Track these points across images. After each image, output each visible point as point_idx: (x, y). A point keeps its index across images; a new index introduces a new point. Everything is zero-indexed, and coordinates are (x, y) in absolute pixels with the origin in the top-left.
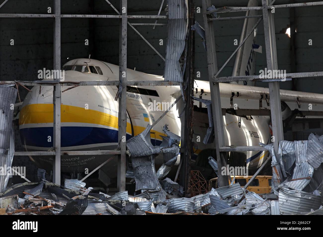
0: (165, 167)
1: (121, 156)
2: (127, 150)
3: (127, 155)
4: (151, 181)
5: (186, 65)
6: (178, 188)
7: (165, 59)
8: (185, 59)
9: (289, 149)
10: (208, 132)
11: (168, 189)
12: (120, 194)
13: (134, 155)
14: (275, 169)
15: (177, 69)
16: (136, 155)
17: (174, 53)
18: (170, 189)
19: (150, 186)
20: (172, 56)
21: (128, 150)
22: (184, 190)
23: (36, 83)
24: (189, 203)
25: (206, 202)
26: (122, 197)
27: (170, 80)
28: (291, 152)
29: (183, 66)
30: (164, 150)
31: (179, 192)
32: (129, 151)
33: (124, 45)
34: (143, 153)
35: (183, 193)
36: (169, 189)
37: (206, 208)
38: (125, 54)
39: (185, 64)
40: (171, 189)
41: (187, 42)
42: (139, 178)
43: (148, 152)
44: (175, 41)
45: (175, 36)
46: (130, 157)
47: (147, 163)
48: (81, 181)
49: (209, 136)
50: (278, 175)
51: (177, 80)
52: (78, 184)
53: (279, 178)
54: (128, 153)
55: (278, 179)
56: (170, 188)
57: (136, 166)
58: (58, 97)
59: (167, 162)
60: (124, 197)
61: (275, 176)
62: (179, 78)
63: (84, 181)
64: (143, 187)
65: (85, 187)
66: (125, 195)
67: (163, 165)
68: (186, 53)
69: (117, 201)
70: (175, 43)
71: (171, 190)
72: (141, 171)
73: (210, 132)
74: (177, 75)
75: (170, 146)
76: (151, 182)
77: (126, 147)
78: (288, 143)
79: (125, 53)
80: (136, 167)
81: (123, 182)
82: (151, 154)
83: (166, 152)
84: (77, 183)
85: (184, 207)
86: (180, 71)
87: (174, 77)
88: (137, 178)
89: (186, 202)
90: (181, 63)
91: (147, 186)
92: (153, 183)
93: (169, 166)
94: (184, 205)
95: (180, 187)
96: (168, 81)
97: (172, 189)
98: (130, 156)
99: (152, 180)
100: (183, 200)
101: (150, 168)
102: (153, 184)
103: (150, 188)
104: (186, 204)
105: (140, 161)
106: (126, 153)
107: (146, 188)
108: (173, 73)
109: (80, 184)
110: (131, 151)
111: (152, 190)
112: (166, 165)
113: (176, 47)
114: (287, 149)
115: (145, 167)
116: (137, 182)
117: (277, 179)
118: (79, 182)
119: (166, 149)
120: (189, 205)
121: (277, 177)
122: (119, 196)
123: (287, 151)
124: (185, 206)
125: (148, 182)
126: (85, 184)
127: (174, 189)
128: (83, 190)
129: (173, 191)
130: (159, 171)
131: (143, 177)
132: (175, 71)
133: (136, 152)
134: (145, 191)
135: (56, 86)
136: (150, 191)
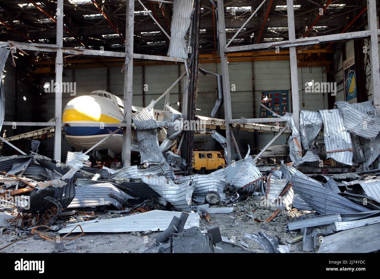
0: (168, 141)
1: (127, 128)
2: (132, 122)
3: (133, 128)
4: (156, 154)
5: (191, 42)
6: (181, 160)
7: (170, 37)
8: (190, 37)
10: (216, 104)
11: (170, 162)
12: (128, 169)
13: (139, 129)
14: (296, 141)
15: (181, 46)
16: (141, 127)
17: (179, 32)
18: (173, 162)
19: (156, 158)
20: (176, 34)
21: (134, 122)
22: (187, 162)
23: (34, 46)
24: (219, 181)
26: (130, 174)
27: (175, 56)
29: (188, 42)
30: (168, 124)
31: (182, 164)
32: (134, 123)
34: (149, 126)
35: (186, 166)
36: (172, 161)
38: (132, 26)
39: (190, 42)
40: (174, 161)
41: (192, 20)
42: (144, 151)
44: (180, 19)
45: (181, 15)
46: (136, 129)
47: (152, 136)
48: (84, 154)
49: (217, 108)
50: (299, 147)
52: (81, 157)
54: (134, 125)
55: (300, 151)
56: (173, 161)
57: (141, 140)
58: (59, 64)
59: (170, 136)
60: (133, 173)
61: (296, 148)
62: (183, 55)
63: (88, 154)
64: (148, 160)
65: (88, 160)
66: (134, 170)
67: (166, 139)
68: (191, 32)
69: (124, 180)
70: (180, 22)
71: (174, 163)
72: (146, 144)
73: (219, 104)
74: (181, 52)
75: (173, 121)
76: (156, 155)
77: (132, 120)
78: (308, 113)
79: (132, 24)
80: (142, 140)
81: (128, 155)
82: (156, 127)
83: (171, 126)
84: (79, 156)
85: (213, 186)
86: (185, 48)
87: (179, 54)
88: (142, 151)
89: (215, 180)
90: (186, 40)
91: (152, 159)
92: (158, 155)
93: (171, 140)
94: (212, 183)
95: (182, 160)
96: (173, 57)
97: (175, 162)
98: (135, 128)
99: (157, 153)
100: (211, 178)
101: (155, 141)
103: (155, 161)
104: (216, 183)
105: (145, 135)
106: (132, 125)
107: (151, 160)
108: (177, 50)
109: (83, 157)
110: (137, 124)
111: (158, 162)
112: (169, 139)
113: (180, 26)
114: (310, 119)
115: (150, 140)
116: (141, 155)
117: (299, 151)
118: (82, 155)
119: (171, 123)
120: (219, 184)
121: (299, 149)
122: (127, 172)
123: (311, 121)
124: (214, 186)
125: (153, 155)
126: (88, 157)
127: (177, 161)
128: (87, 163)
129: (176, 163)
130: (162, 145)
131: (148, 150)
132: (179, 48)
133: (142, 125)
134: (151, 163)
135: (57, 52)
136: (155, 163)
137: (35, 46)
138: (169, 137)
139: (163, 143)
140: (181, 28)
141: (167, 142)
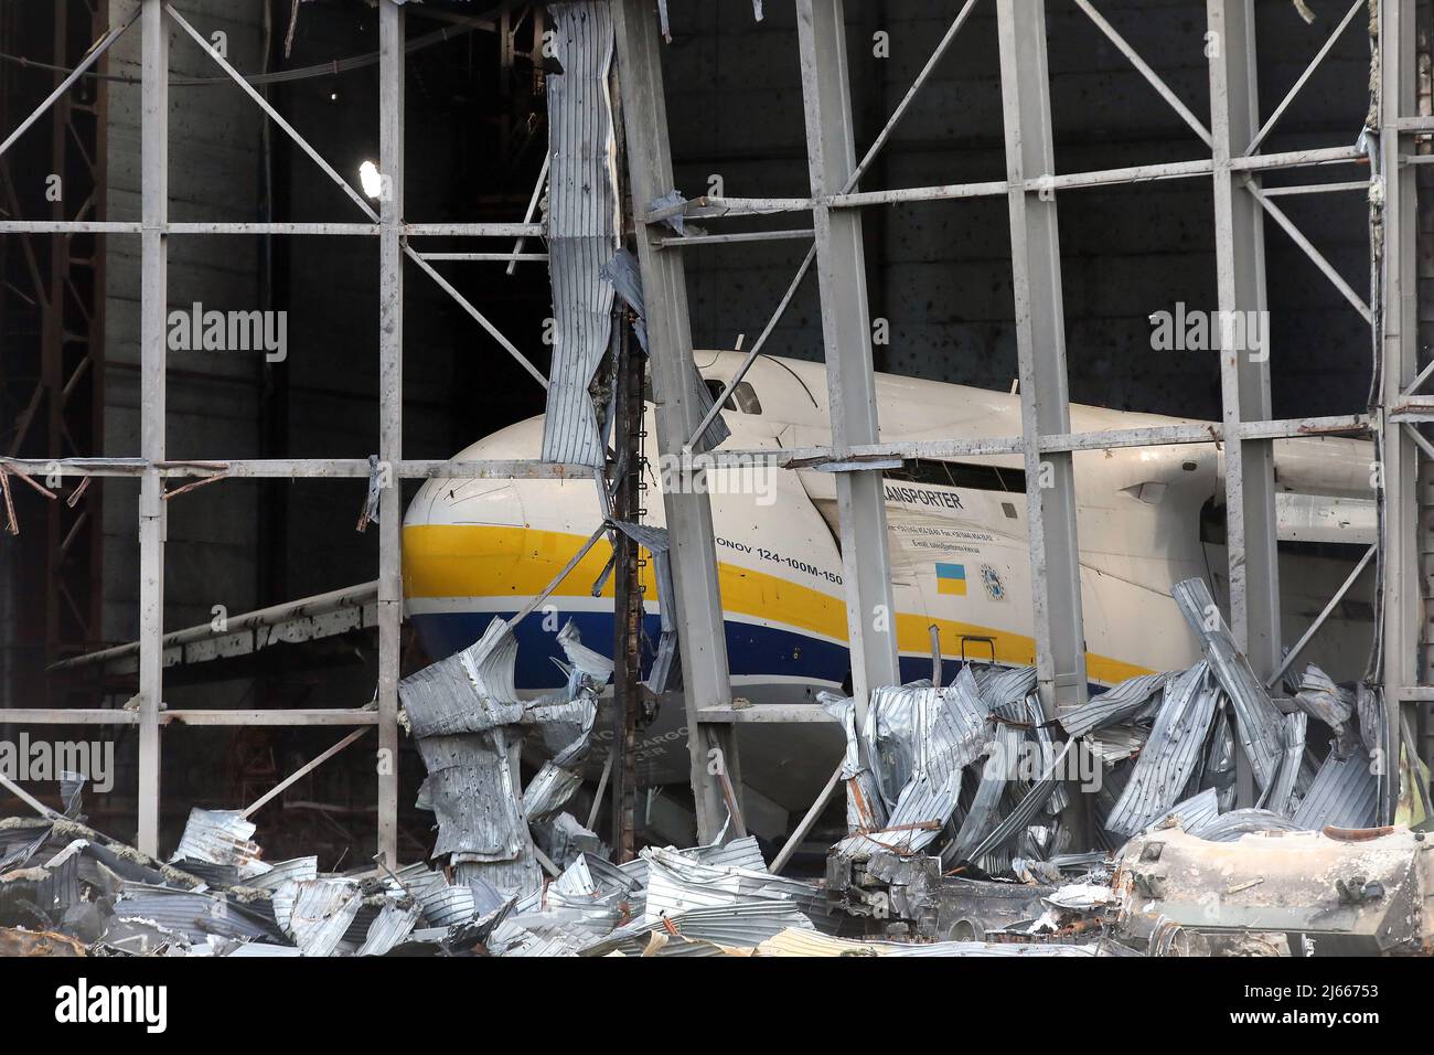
0: (554, 774)
1: (381, 730)
2: (400, 709)
3: (401, 728)
4: (490, 824)
9: (897, 717)
10: (661, 652)
13: (423, 730)
14: (856, 791)
16: (430, 727)
17: (581, 362)
19: (486, 839)
20: (573, 371)
21: (405, 708)
27: (560, 460)
28: (901, 730)
29: (604, 407)
30: (539, 712)
32: (405, 712)
33: (389, 331)
34: (458, 723)
38: (392, 365)
41: (618, 323)
42: (452, 812)
43: (475, 717)
44: (581, 316)
45: (581, 300)
46: (411, 733)
47: (482, 757)
49: (668, 666)
50: (863, 810)
51: (584, 458)
52: (227, 829)
53: (868, 821)
54: (404, 719)
55: (865, 826)
57: (434, 769)
58: (151, 518)
59: (559, 756)
61: (855, 815)
62: (593, 452)
63: (249, 819)
64: (458, 844)
65: (251, 839)
66: (305, 871)
67: (548, 766)
70: (581, 323)
72: (455, 787)
74: (587, 439)
75: (570, 697)
76: (489, 828)
77: (399, 699)
78: (900, 696)
79: (393, 360)
80: (439, 772)
83: (548, 719)
84: (222, 826)
87: (578, 448)
88: (443, 811)
90: (598, 398)
91: (475, 842)
92: (499, 830)
93: (571, 771)
96: (554, 462)
98: (408, 730)
99: (494, 821)
101: (494, 775)
102: (496, 833)
103: (481, 850)
105: (455, 751)
106: (398, 719)
107: (469, 847)
108: (573, 432)
109: (234, 827)
110: (412, 714)
111: (489, 855)
112: (558, 765)
113: (585, 338)
114: (891, 719)
115: (473, 773)
116: (441, 827)
117: (861, 826)
118: (229, 820)
119: (549, 709)
121: (861, 817)
123: (890, 724)
125: (480, 827)
126: (252, 828)
128: (246, 850)
130: (532, 788)
131: (463, 808)
132: (582, 424)
133: (432, 718)
134: (463, 858)
135: (143, 479)
136: (481, 858)
138: (557, 760)
139: (536, 782)
140: (589, 349)
141: (552, 778)
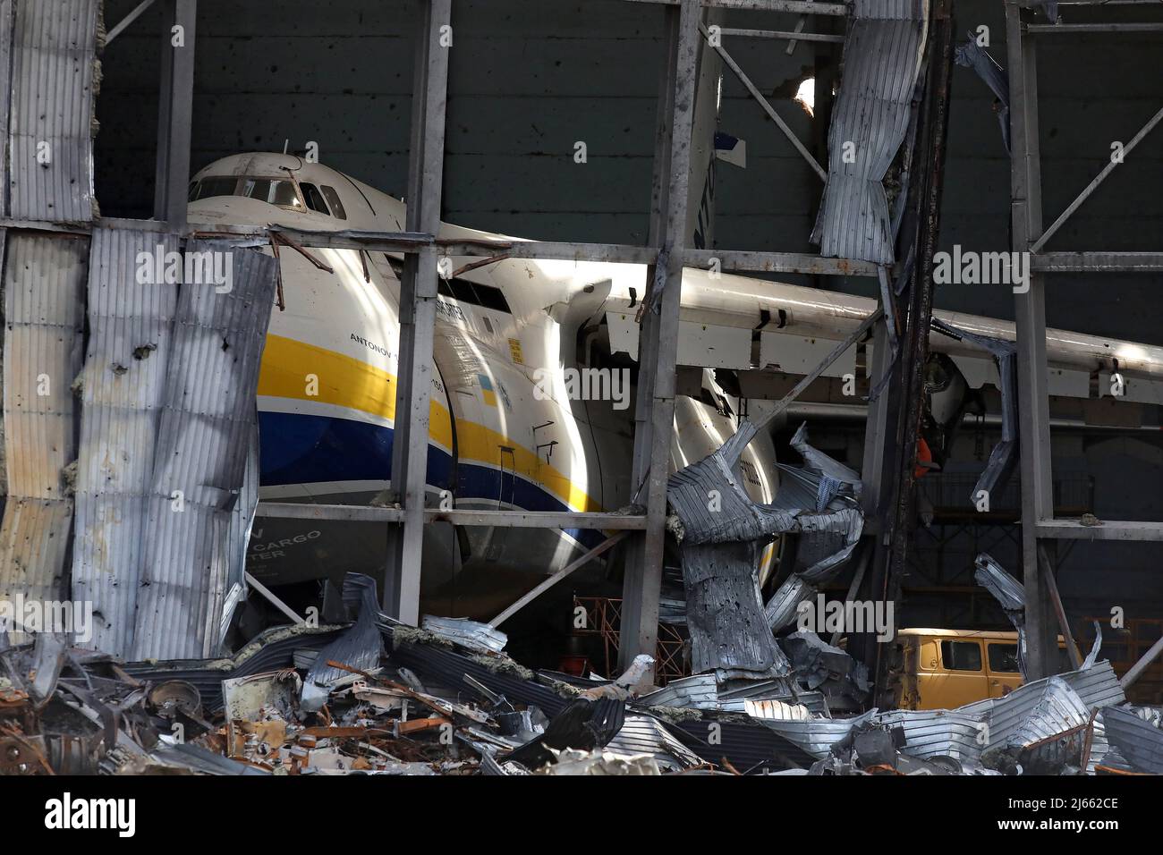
0: (798, 587)
1: (648, 537)
2: (668, 513)
3: (669, 535)
4: (750, 639)
5: (908, 198)
6: (848, 669)
7: (826, 170)
8: (905, 176)
10: (992, 462)
11: (804, 674)
12: (685, 685)
13: (696, 538)
15: (869, 210)
16: (703, 534)
17: (862, 151)
18: (816, 673)
19: (750, 656)
21: (676, 514)
22: (871, 678)
23: (347, 238)
24: (965, 731)
25: (1037, 732)
26: (694, 698)
27: (842, 255)
29: (895, 199)
30: (804, 520)
31: (853, 684)
32: (677, 518)
33: (683, 108)
34: (731, 531)
35: (867, 690)
36: (809, 672)
37: (1037, 753)
38: (684, 146)
39: (904, 195)
40: (821, 672)
41: (916, 111)
42: (707, 626)
43: (747, 525)
44: (869, 103)
45: (872, 86)
46: (683, 540)
47: (737, 569)
48: (491, 626)
49: (997, 476)
51: (868, 252)
52: (481, 638)
54: (675, 525)
56: (814, 668)
57: (698, 580)
58: (426, 299)
59: (809, 570)
60: (701, 698)
62: (876, 248)
63: (499, 628)
64: (719, 661)
65: (504, 650)
66: (704, 690)
67: (792, 578)
68: (908, 154)
69: (686, 713)
70: (868, 111)
71: (821, 678)
72: (717, 597)
73: (1002, 461)
74: (869, 234)
75: (821, 506)
76: (750, 644)
77: (668, 503)
79: (685, 141)
80: (699, 583)
81: (647, 638)
82: (759, 533)
83: (814, 529)
84: (473, 635)
85: (946, 745)
86: (883, 222)
87: (859, 243)
88: (697, 625)
89: (955, 728)
90: (891, 192)
91: (737, 658)
92: (760, 645)
93: (812, 585)
94: (946, 736)
95: (853, 668)
96: (836, 257)
97: (824, 674)
98: (680, 537)
99: (756, 636)
100: (942, 721)
101: (748, 587)
102: (758, 649)
103: (748, 666)
104: (955, 737)
105: (714, 561)
106: (667, 525)
107: (733, 663)
108: (853, 226)
109: (488, 636)
110: (685, 520)
111: (758, 672)
112: (803, 578)
113: (868, 127)
115: (728, 585)
116: (695, 640)
118: (482, 629)
119: (814, 519)
120: (964, 740)
122: (682, 692)
124: (951, 743)
125: (740, 641)
126: (503, 639)
127: (831, 672)
129: (828, 679)
130: (774, 602)
131: (722, 621)
132: (861, 218)
133: (706, 525)
134: (731, 674)
135: (420, 255)
136: (750, 676)
137: (352, 239)
138: (805, 573)
139: (779, 596)
140: (873, 138)
141: (795, 592)
